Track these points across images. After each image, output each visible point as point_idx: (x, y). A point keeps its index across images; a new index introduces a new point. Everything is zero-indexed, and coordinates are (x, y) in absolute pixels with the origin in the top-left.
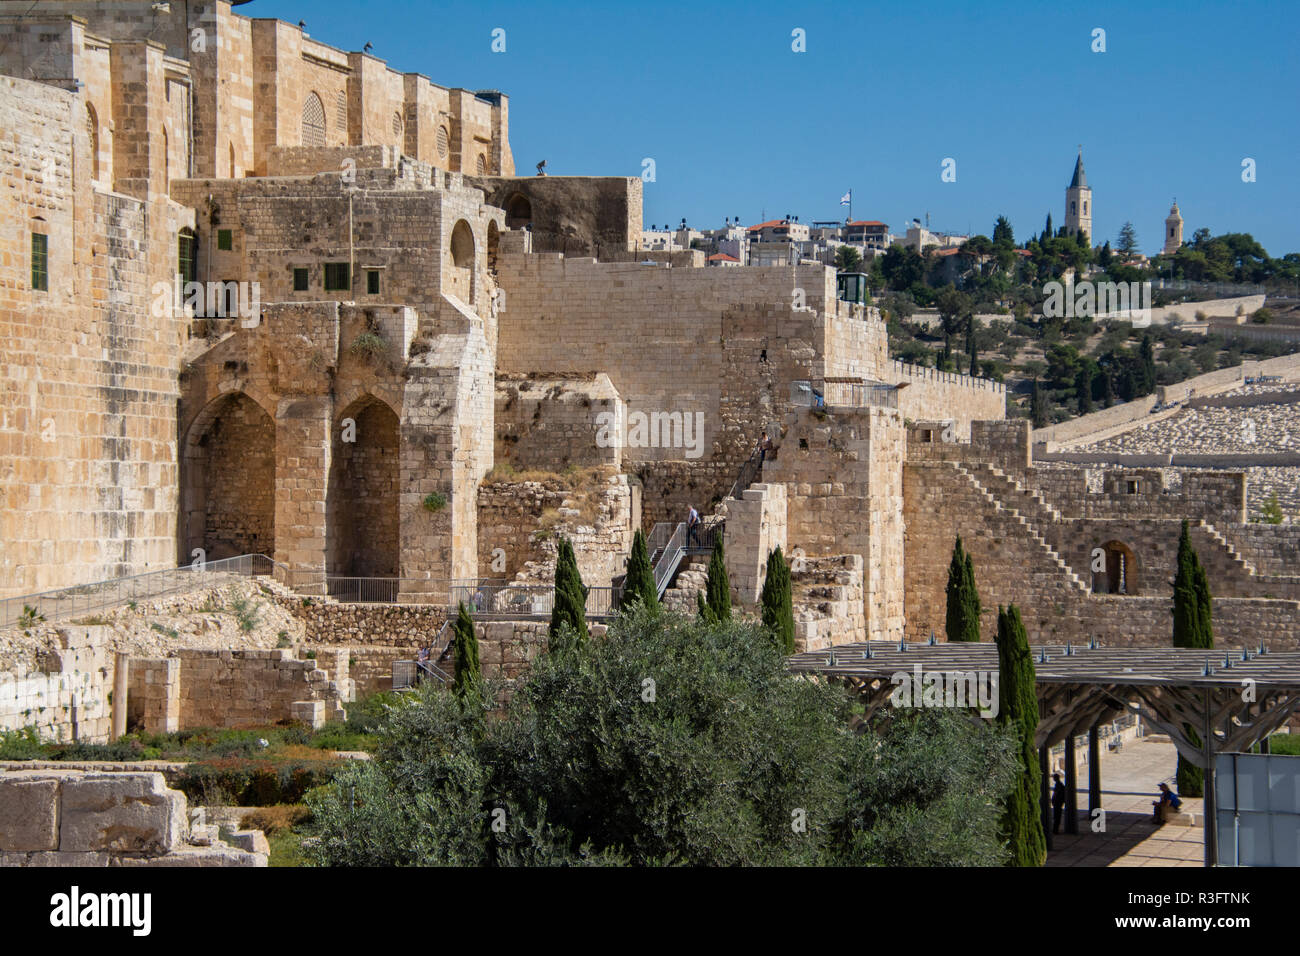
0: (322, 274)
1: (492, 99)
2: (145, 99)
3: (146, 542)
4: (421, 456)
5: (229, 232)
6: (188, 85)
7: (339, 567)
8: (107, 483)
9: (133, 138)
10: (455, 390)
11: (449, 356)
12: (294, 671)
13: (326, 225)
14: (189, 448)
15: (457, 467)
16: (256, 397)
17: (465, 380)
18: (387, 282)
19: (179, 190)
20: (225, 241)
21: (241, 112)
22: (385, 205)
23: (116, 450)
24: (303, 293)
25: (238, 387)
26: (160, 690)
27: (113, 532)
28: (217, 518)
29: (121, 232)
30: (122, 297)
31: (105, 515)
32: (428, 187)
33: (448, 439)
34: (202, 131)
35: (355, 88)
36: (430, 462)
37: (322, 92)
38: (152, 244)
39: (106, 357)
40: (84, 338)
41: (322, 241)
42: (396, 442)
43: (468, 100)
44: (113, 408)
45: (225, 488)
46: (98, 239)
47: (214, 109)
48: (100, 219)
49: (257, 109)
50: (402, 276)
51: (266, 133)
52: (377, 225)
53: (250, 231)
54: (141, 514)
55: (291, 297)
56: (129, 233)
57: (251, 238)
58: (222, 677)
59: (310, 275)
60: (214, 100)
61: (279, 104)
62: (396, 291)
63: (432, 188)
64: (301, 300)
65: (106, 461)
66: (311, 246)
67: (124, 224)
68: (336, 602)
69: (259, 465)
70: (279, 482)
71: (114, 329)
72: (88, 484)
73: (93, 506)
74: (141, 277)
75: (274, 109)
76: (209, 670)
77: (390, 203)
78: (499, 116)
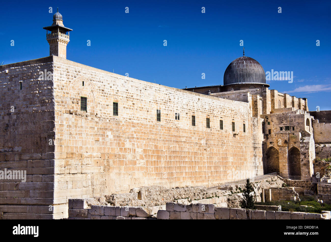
0: (285, 128)
1: (305, 99)
2: (257, 103)
3: (260, 170)
4: (304, 156)
5: (269, 122)
6: (262, 100)
7: (290, 174)
8: (254, 161)
9: (255, 109)
10: (309, 145)
11: (307, 140)
12: (290, 191)
13: (285, 120)
14: (264, 155)
15: (310, 158)
16: (275, 147)
17: (310, 144)
18: (296, 129)
19: (262, 117)
20: (269, 123)
21: (269, 104)
22: (295, 117)
23: (255, 156)
24: (282, 131)
25: (272, 146)
26: (269, 194)
27: (255, 169)
28: (269, 166)
29: (254, 123)
30: (255, 133)
31: (254, 166)
32: (301, 114)
33: (308, 153)
34: (264, 107)
35: (285, 99)
36: (305, 157)
37: (280, 100)
38: (258, 124)
39: (253, 142)
40: (250, 139)
41: (284, 123)
42: (299, 154)
43: (301, 100)
44: (254, 150)
45: (270, 161)
46: (252, 124)
47: (266, 104)
48: (252, 121)
49: (271, 103)
50: (298, 128)
51: (273, 107)
52: (294, 120)
53: (273, 122)
54: (259, 166)
55: (280, 132)
56: (255, 123)
57: (273, 123)
58: (278, 192)
59: (283, 128)
60: (266, 102)
61: (275, 102)
62: (297, 130)
63: (302, 114)
64: (281, 132)
65: (254, 158)
66: (283, 123)
67: (255, 122)
68: (291, 180)
69: (276, 158)
70: (280, 161)
71: (254, 138)
72: (252, 161)
73: (252, 165)
74: (257, 129)
75: (274, 103)
76: (276, 191)
77: (296, 116)
78: (306, 102)
